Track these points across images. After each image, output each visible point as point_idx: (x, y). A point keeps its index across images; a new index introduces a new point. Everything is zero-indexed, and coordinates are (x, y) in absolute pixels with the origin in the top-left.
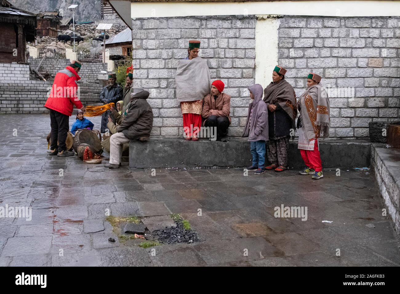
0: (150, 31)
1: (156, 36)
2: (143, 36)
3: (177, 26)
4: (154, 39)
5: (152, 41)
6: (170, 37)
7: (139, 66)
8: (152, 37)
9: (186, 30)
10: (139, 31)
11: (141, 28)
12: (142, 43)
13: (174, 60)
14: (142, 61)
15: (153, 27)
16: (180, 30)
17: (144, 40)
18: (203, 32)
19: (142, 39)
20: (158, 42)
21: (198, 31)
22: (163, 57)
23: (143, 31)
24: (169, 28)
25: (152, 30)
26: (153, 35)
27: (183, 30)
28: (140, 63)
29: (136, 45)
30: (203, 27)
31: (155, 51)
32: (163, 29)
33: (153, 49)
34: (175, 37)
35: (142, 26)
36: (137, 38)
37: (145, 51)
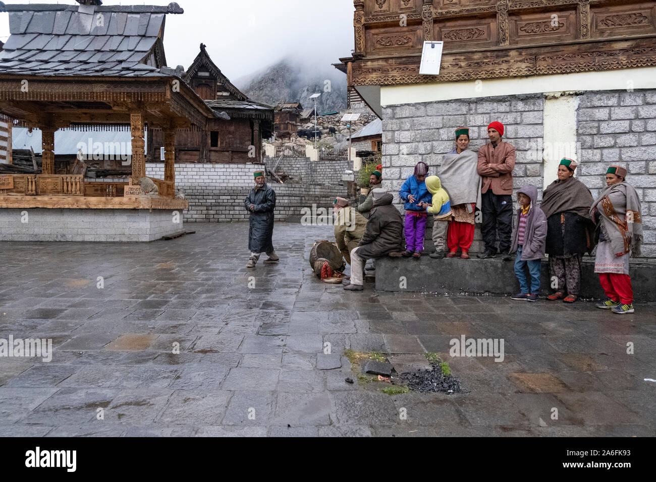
0: (404, 120)
1: (411, 127)
2: (395, 127)
3: (437, 112)
4: (409, 130)
5: (406, 132)
6: (428, 127)
7: (389, 163)
8: (406, 128)
9: (449, 117)
10: (390, 121)
11: (393, 117)
12: (393, 136)
13: (434, 156)
14: (394, 158)
15: (407, 115)
16: (441, 117)
17: (396, 132)
18: (471, 118)
19: (394, 131)
20: (413, 134)
21: (465, 118)
22: (420, 152)
23: (395, 121)
24: (428, 116)
25: (406, 120)
26: (408, 126)
27: (445, 117)
28: (391, 160)
29: (386, 138)
30: (471, 112)
31: (409, 144)
32: (421, 117)
33: (408, 143)
34: (435, 126)
35: (394, 114)
36: (388, 129)
37: (397, 146)
